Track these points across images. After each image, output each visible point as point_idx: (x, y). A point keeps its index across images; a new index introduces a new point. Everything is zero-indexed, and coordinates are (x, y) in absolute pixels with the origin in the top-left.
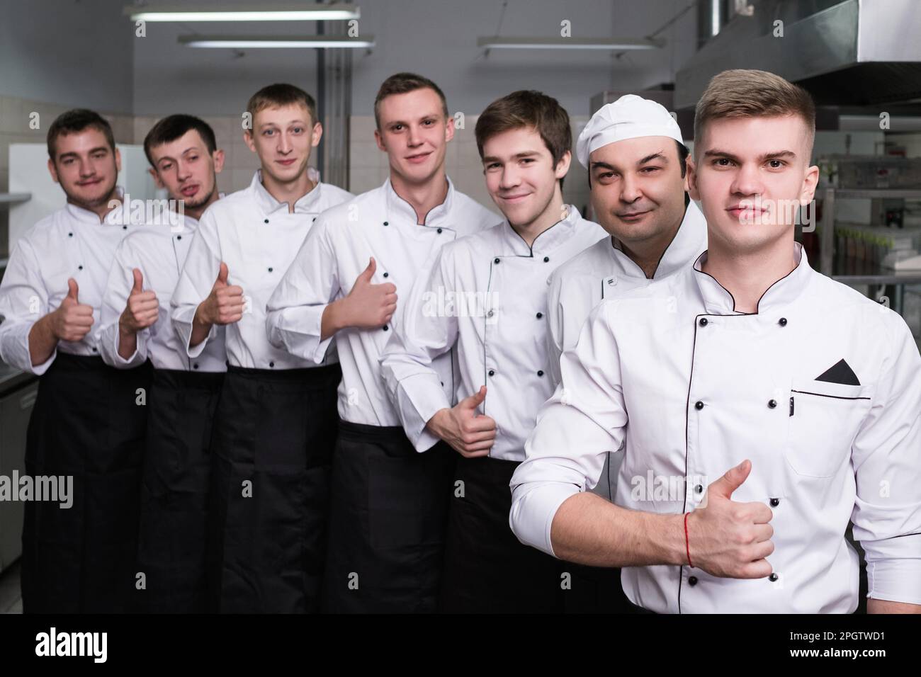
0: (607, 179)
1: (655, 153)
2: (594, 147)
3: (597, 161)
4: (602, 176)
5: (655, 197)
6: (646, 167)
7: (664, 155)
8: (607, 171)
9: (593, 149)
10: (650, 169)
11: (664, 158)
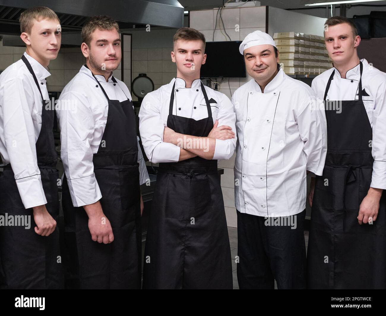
0: (250, 59)
1: (266, 49)
2: (245, 48)
3: (247, 53)
4: (249, 58)
5: (267, 64)
6: (263, 54)
7: (269, 50)
8: (250, 56)
9: (244, 49)
10: (265, 55)
11: (269, 51)
